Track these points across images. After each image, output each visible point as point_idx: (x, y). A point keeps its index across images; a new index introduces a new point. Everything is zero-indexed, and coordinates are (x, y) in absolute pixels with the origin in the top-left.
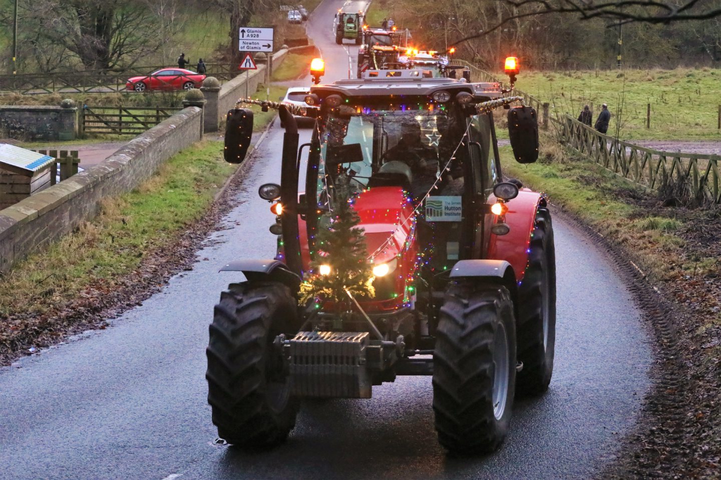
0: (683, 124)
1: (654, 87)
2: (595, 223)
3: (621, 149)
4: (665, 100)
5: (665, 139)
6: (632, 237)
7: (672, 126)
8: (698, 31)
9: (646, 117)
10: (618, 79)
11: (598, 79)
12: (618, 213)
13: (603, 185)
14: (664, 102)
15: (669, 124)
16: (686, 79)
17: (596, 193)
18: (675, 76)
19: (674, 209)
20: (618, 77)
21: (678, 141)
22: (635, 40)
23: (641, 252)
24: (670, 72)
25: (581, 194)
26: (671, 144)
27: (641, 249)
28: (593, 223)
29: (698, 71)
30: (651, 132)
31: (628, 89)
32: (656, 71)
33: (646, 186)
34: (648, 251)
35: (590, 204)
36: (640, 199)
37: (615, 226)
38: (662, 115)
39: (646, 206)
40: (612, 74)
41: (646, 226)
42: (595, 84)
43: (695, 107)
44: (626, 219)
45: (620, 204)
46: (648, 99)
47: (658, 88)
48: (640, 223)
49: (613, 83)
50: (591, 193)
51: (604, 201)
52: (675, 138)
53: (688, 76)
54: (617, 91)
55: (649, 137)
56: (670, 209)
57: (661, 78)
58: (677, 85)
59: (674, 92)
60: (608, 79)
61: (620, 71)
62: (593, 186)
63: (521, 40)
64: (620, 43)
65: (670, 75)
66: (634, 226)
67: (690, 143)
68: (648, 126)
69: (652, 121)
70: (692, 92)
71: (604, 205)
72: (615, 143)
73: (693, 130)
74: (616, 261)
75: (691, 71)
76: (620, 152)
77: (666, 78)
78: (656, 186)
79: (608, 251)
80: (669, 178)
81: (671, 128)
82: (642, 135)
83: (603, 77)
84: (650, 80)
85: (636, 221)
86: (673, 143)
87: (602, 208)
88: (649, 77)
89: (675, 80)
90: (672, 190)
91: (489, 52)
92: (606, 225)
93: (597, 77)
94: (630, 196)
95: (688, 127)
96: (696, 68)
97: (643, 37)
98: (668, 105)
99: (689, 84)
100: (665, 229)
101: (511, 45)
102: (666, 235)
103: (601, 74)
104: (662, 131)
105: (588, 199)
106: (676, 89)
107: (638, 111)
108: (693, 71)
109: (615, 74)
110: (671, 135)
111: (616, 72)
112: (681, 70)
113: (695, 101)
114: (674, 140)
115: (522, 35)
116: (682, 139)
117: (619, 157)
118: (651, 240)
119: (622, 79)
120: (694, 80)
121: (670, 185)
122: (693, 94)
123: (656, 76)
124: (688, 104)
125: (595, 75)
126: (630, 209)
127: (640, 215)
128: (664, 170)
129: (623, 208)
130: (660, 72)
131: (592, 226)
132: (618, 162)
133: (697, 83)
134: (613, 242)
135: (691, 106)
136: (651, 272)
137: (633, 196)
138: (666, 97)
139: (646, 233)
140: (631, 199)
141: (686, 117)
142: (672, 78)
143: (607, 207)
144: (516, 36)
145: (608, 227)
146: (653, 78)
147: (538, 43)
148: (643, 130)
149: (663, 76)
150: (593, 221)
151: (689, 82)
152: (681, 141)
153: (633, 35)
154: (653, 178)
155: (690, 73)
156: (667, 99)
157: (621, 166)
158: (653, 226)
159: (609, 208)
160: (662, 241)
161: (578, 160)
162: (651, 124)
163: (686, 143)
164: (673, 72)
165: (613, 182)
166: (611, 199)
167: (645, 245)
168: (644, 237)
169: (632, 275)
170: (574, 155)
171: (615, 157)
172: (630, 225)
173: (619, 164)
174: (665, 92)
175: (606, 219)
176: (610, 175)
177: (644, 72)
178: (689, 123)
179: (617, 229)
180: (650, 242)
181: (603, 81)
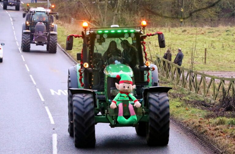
0: (227, 61)
1: (206, 38)
2: (185, 121)
3: (194, 76)
4: (214, 46)
5: (216, 70)
6: (210, 129)
7: (220, 62)
8: (231, 3)
9: (204, 57)
10: (183, 33)
11: (170, 33)
12: (198, 115)
13: (184, 98)
14: (213, 48)
15: (218, 61)
16: (226, 33)
17: (181, 103)
18: (218, 31)
19: (232, 113)
20: (183, 32)
21: (224, 71)
22: (191, 8)
23: (217, 138)
24: (215, 29)
25: (172, 104)
26: (220, 73)
27: (217, 136)
28: (183, 121)
29: (233, 28)
30: (207, 66)
31: (190, 39)
32: (206, 28)
33: (210, 99)
34: (221, 137)
35: (179, 109)
36: (209, 106)
37: (198, 122)
38: (212, 55)
39: (214, 111)
40: (179, 30)
41: (218, 123)
42: (169, 36)
43: (233, 50)
44: (203, 119)
45: (198, 110)
46: (203, 45)
47: (208, 39)
48: (213, 121)
49: (180, 36)
50: (178, 103)
51: (188, 108)
52: (222, 69)
53: (227, 31)
54: (183, 41)
55: (206, 69)
56: (229, 113)
57: (210, 32)
58: (220, 37)
59: (219, 41)
60: (177, 33)
61: (184, 29)
62: (178, 99)
63: (120, 8)
64: (182, 10)
65: (216, 31)
66: (209, 122)
67: (232, 73)
68: (205, 62)
69: (207, 59)
70: (230, 41)
71: (187, 110)
72: (190, 72)
73: (233, 65)
74: (202, 144)
75: (228, 28)
76: (193, 78)
77: (213, 32)
78: (218, 99)
79: (195, 138)
80: (227, 94)
81: (219, 64)
82: (201, 68)
83: (173, 32)
84: (203, 34)
85: (210, 120)
86: (221, 72)
87: (187, 112)
88: (202, 32)
89: (219, 34)
90: (230, 101)
91: (100, 15)
92: (191, 122)
93: (169, 32)
94: (203, 105)
95: (230, 63)
96: (231, 26)
97: (197, 7)
98: (216, 49)
99: (227, 36)
100: (229, 124)
101: (114, 11)
102: (230, 128)
103: (172, 30)
104: (214, 65)
105: (177, 107)
106: (220, 39)
107: (198, 53)
108: (229, 28)
109: (180, 30)
110: (219, 68)
111: (181, 29)
112: (222, 28)
113: (232, 47)
114: (221, 71)
115: (121, 5)
116: (226, 70)
117: (193, 81)
118: (222, 131)
119: (186, 33)
120: (230, 34)
121: (227, 98)
122: (230, 42)
123: (207, 31)
124: (228, 48)
125: (168, 31)
126: (205, 113)
127: (212, 116)
128: (223, 89)
129: (200, 112)
130: (209, 29)
131: (182, 123)
132: (192, 84)
133: (233, 35)
134: (198, 132)
135: (230, 50)
136: (226, 150)
137: (204, 105)
138: (214, 44)
139: (218, 127)
140: (203, 106)
141: (228, 57)
142: (217, 32)
143: (190, 111)
144: (117, 6)
145: (193, 123)
146: (205, 33)
147: (130, 10)
148: (202, 64)
149: (211, 31)
150: (183, 120)
151: (228, 35)
152: (226, 71)
153: (190, 6)
154: (216, 94)
155: (227, 29)
156: (215, 46)
157: (194, 87)
158: (222, 123)
159: (192, 112)
160: (229, 131)
161: (165, 83)
162: (206, 61)
163: (229, 73)
164: (217, 29)
165: (189, 96)
166: (192, 107)
167: (219, 134)
168: (217, 129)
169: (213, 152)
170: (162, 80)
171: (190, 81)
172: (207, 122)
173: (193, 86)
174: (213, 41)
175: (191, 119)
176: (187, 92)
177: (199, 29)
178: (230, 60)
179: (199, 124)
180: (222, 132)
181: (173, 34)
